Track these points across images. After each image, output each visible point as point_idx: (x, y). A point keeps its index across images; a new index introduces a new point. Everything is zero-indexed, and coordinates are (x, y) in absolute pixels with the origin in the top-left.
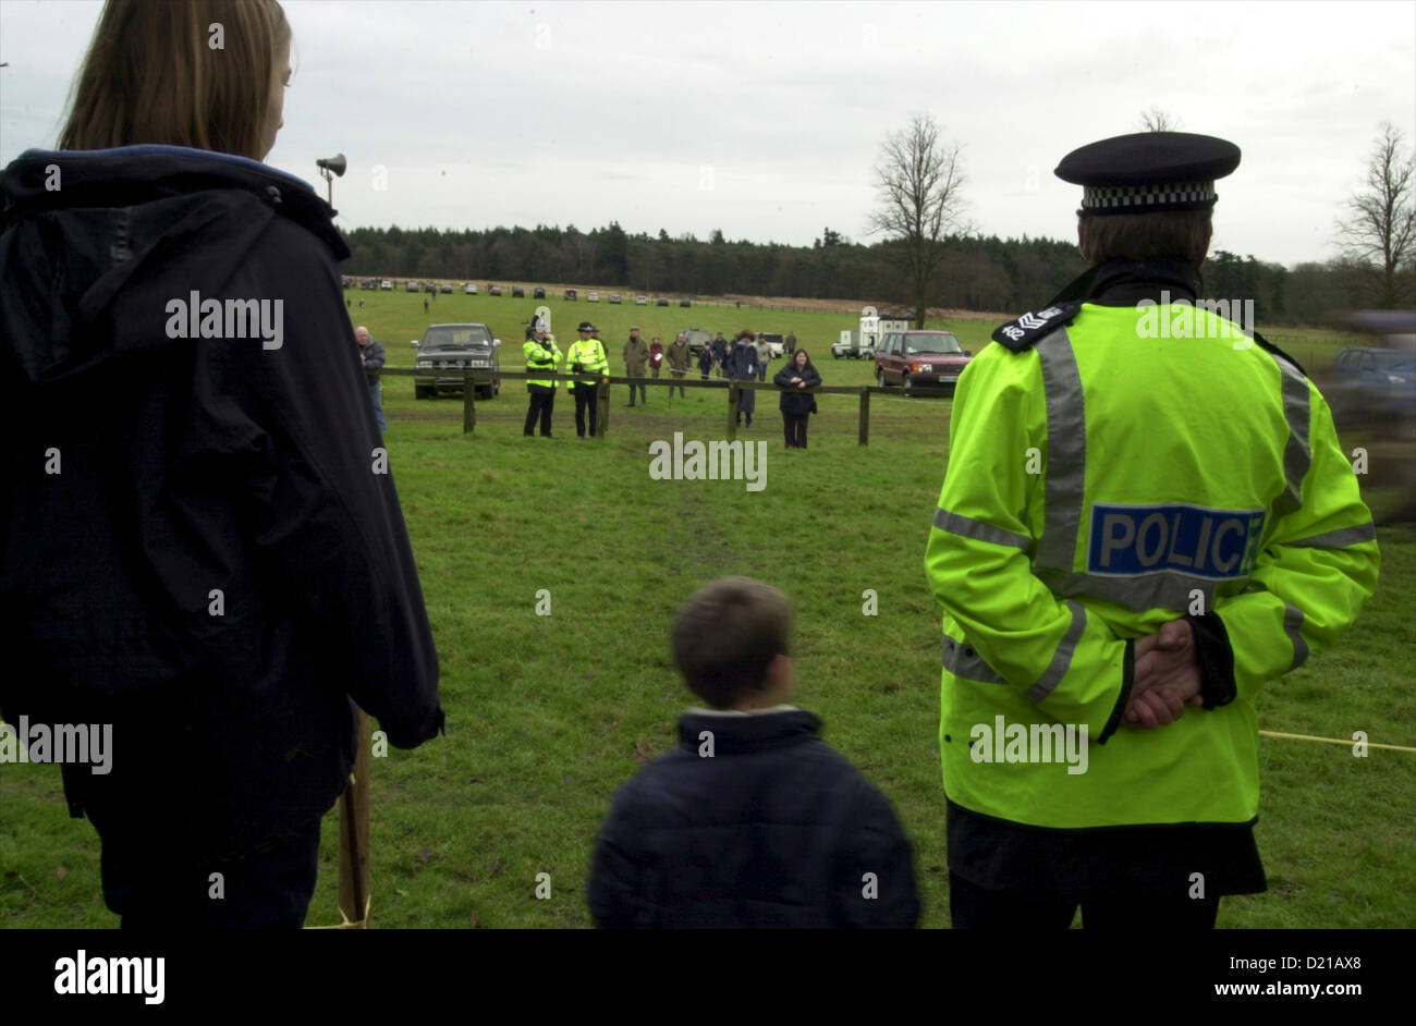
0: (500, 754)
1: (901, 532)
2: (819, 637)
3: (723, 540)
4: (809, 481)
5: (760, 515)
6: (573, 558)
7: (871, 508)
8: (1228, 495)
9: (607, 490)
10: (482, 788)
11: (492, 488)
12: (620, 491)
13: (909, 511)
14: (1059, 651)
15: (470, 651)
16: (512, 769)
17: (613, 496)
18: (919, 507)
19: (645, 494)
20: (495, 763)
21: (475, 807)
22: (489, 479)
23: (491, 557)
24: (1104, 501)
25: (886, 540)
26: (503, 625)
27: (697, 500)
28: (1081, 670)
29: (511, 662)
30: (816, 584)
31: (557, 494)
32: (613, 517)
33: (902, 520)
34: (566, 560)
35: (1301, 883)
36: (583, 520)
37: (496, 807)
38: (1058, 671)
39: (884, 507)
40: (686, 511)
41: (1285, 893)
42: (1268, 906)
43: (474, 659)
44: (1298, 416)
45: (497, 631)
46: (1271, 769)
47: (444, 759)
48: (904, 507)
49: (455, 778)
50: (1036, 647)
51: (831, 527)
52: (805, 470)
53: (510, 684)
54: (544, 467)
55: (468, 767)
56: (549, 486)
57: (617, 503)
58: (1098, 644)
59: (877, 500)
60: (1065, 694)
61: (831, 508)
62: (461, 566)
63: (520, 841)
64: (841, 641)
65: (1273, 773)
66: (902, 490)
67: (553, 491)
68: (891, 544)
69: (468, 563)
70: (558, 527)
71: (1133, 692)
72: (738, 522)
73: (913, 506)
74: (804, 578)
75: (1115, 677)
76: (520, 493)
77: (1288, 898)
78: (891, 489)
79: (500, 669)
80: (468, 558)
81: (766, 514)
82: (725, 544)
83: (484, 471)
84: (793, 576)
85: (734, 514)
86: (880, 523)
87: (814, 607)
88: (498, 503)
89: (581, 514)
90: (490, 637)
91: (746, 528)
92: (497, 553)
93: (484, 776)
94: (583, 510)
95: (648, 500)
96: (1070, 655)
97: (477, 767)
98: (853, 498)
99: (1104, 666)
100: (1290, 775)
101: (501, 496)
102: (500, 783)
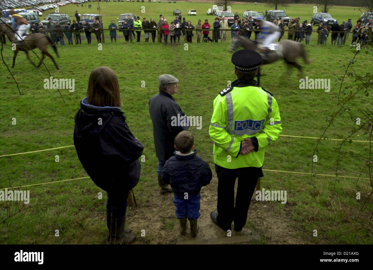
0: (145, 121)
1: (221, 64)
2: (204, 91)
3: (185, 68)
4: (202, 51)
5: (192, 61)
6: (155, 74)
7: (215, 58)
8: (257, 118)
9: (161, 56)
10: (143, 128)
11: (137, 57)
12: (164, 56)
13: (222, 59)
14: (229, 145)
15: (137, 98)
16: (148, 124)
17: (162, 57)
18: (224, 57)
19: (169, 56)
20: (144, 123)
21: (142, 133)
22: (137, 55)
23: (139, 75)
24: (237, 120)
25: (217, 66)
26: (143, 91)
27: (179, 58)
28: (233, 148)
29: (145, 100)
30: (204, 78)
31: (151, 58)
32: (163, 63)
33: (221, 61)
34: (154, 75)
35: (290, 142)
36: (157, 64)
37: (146, 132)
38: (229, 148)
39: (217, 58)
40: (177, 60)
41: (287, 144)
42: (284, 147)
43: (138, 100)
44: (270, 103)
45: (142, 93)
46: (288, 118)
47: (135, 123)
48: (221, 58)
49: (137, 126)
50: (225, 145)
51: (206, 64)
52: (201, 48)
53: (146, 105)
54: (148, 50)
55: (139, 124)
56: (149, 56)
57: (163, 59)
58: (236, 143)
59: (216, 57)
60: (230, 151)
61: (206, 59)
62: (133, 77)
63: (151, 140)
64: (208, 92)
65: (288, 119)
66: (221, 53)
67: (150, 57)
68: (218, 67)
69: (135, 76)
70: (152, 66)
71: (242, 150)
72: (188, 63)
73: (223, 57)
74: (201, 77)
75: (238, 148)
76: (143, 58)
77: (287, 145)
78: (219, 53)
79: (143, 102)
80: (135, 75)
81: (193, 61)
82: (185, 69)
83: (136, 53)
84: (199, 76)
85: (187, 61)
86: (216, 62)
87: (203, 84)
88: (139, 61)
89: (156, 63)
90: (140, 95)
91: (190, 65)
92: (140, 73)
93: (143, 126)
94: (156, 62)
95: (169, 58)
96: (231, 145)
97: (141, 124)
98: (211, 56)
99: (237, 147)
100: (291, 119)
101: (140, 59)
102: (146, 127)
